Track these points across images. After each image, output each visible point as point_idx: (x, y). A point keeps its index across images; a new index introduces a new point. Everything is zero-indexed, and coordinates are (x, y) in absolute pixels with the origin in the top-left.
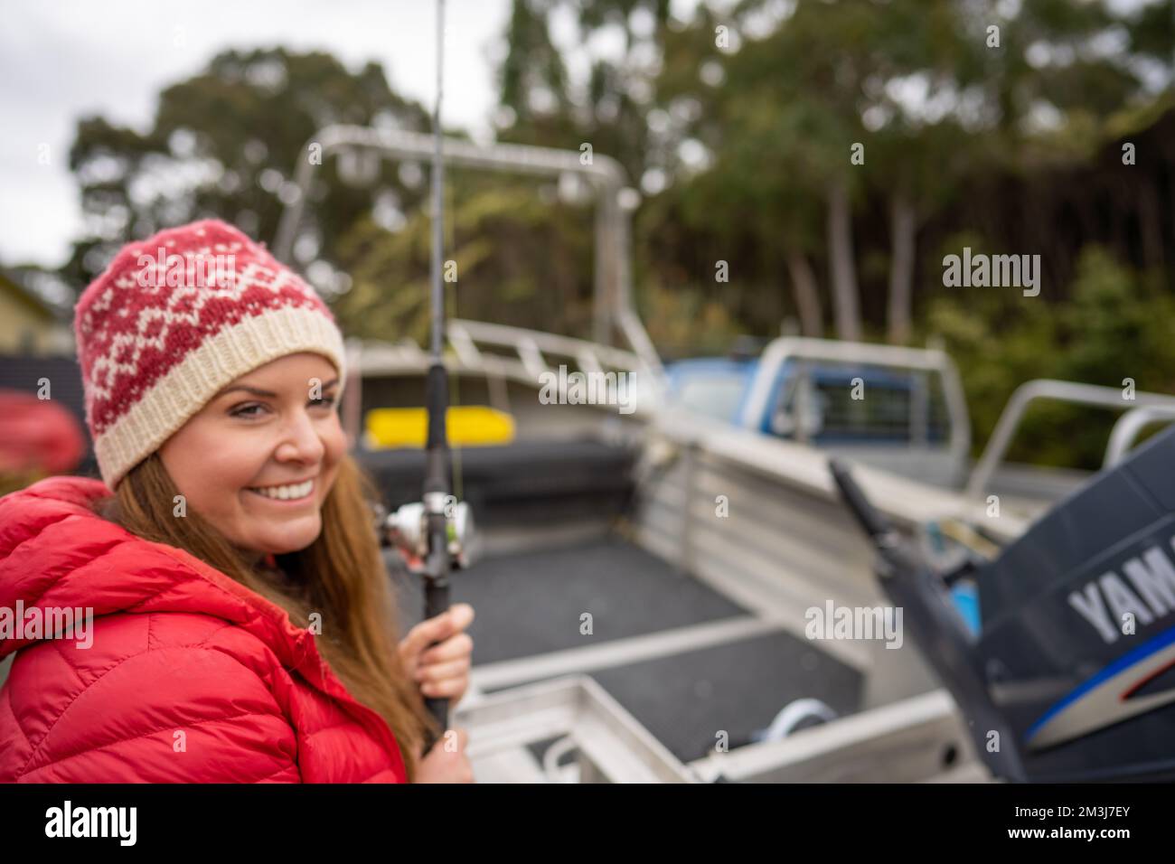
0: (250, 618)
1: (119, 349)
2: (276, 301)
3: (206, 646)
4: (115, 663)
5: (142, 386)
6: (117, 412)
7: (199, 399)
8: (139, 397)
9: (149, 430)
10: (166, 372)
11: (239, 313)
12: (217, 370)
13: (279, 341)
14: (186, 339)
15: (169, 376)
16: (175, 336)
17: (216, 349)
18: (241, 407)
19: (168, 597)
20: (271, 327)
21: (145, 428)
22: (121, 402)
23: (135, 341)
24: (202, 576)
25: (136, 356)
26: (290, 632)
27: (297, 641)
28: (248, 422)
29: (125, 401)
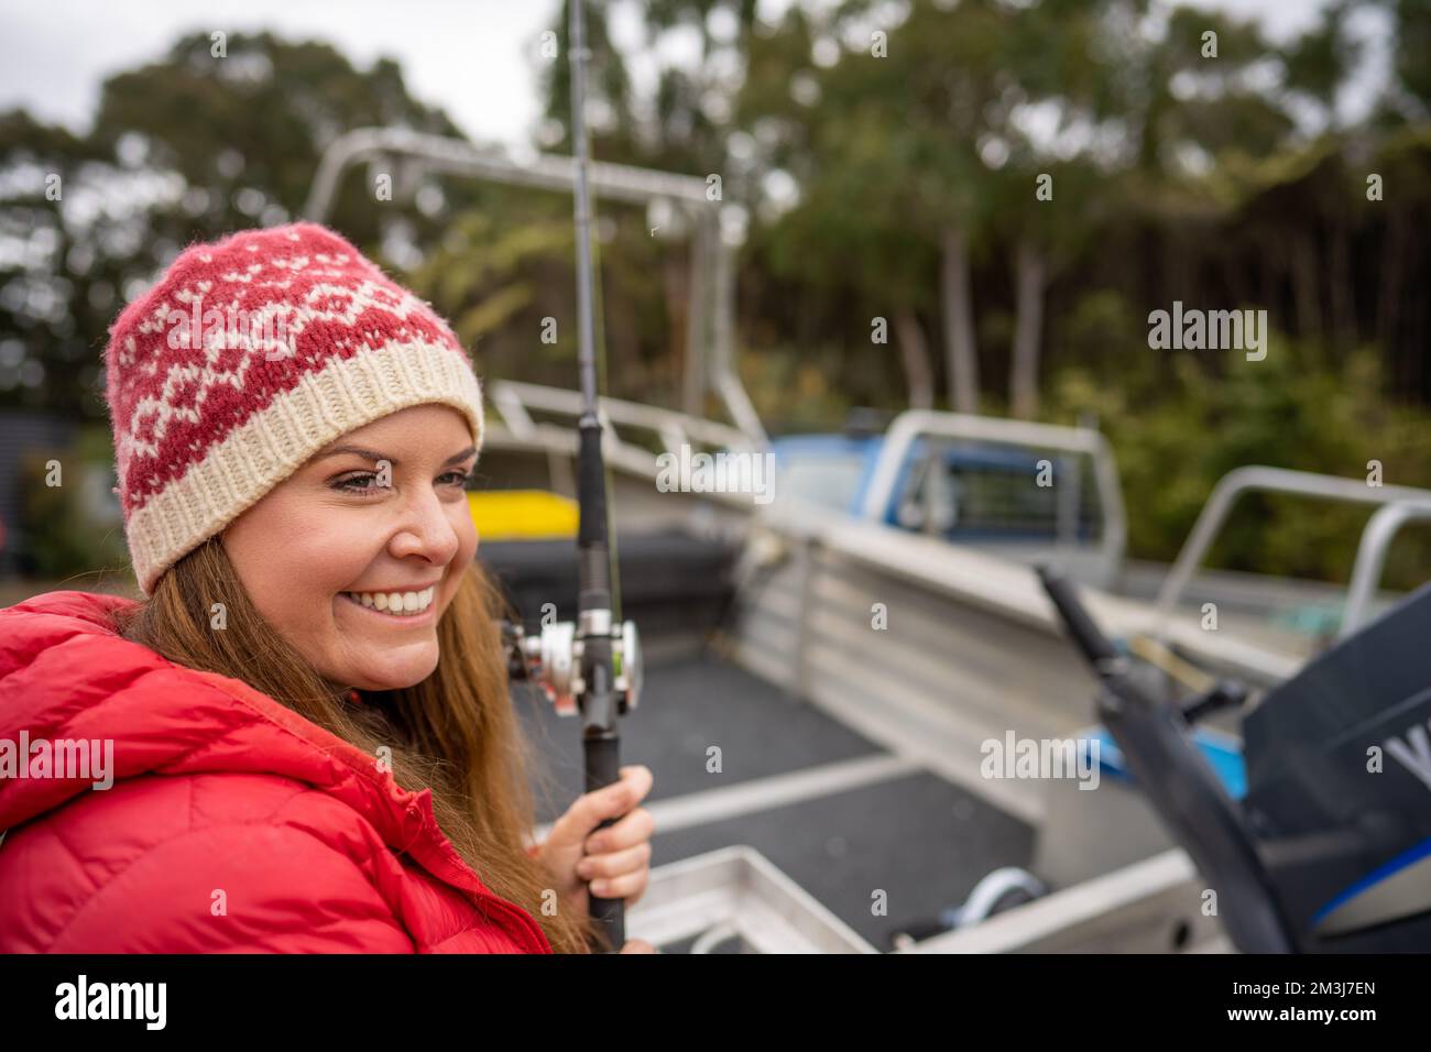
0: (339, 777)
1: (176, 386)
2: (403, 332)
3: (277, 820)
4: (139, 852)
5: (207, 441)
6: (165, 476)
7: (290, 461)
8: (200, 456)
9: (212, 503)
10: (243, 420)
11: (355, 343)
12: (319, 421)
13: (406, 385)
14: (276, 374)
15: (248, 427)
16: (261, 370)
17: (319, 392)
18: (348, 476)
19: (219, 749)
20: (397, 365)
21: (207, 500)
22: (174, 463)
23: (200, 376)
24: (268, 717)
25: (201, 397)
26: (395, 796)
27: (408, 810)
28: (357, 498)
29: (179, 460)
